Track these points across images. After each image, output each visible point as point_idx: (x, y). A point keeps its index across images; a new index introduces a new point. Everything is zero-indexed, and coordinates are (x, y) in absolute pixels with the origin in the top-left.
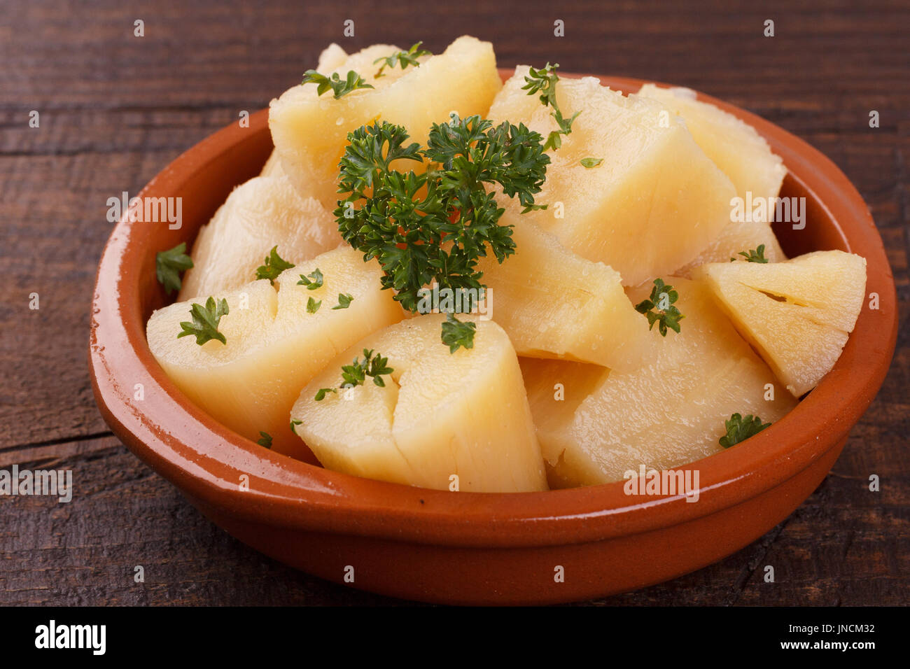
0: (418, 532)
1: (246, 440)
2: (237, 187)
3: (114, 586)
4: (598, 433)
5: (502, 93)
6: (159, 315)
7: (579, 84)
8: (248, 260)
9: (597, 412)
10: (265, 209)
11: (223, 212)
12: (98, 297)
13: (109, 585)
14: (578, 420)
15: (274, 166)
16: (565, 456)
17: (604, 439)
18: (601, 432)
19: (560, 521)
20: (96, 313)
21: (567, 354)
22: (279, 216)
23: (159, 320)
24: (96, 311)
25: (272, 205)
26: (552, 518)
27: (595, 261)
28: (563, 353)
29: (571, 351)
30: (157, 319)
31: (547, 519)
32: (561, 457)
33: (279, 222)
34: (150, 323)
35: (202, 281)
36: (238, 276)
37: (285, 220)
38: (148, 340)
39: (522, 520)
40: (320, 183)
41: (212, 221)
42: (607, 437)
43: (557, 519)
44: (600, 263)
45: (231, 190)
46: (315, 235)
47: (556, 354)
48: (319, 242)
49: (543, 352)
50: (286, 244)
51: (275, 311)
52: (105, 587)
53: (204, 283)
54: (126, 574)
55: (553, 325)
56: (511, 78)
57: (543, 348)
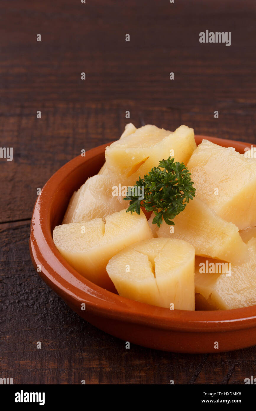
0: (153, 323)
1: (89, 282)
2: (89, 178)
3: (28, 274)
4: (225, 288)
5: (196, 150)
6: (58, 228)
7: (227, 150)
8: (93, 208)
9: (225, 280)
10: (100, 188)
11: (83, 187)
12: (34, 218)
13: (26, 274)
14: (218, 283)
15: (105, 170)
16: (212, 296)
17: (227, 291)
18: (226, 288)
19: (209, 323)
20: (33, 225)
21: (215, 257)
22: (106, 191)
23: (58, 230)
24: (33, 224)
25: (103, 186)
26: (205, 322)
27: (229, 221)
28: (214, 257)
29: (217, 256)
30: (57, 229)
31: (203, 322)
32: (210, 296)
33: (105, 193)
34: (54, 231)
35: (74, 214)
36: (89, 214)
37: (108, 192)
38: (53, 238)
39: (194, 322)
40: (123, 180)
41: (79, 190)
42: (228, 291)
43: (208, 322)
44: (231, 223)
45: (87, 179)
46: (119, 199)
47: (211, 257)
48: (121, 202)
49: (206, 255)
50: (108, 203)
51: (104, 232)
52: (25, 275)
53: (75, 215)
54: (32, 271)
55: (211, 245)
56: (200, 144)
57: (206, 254)
